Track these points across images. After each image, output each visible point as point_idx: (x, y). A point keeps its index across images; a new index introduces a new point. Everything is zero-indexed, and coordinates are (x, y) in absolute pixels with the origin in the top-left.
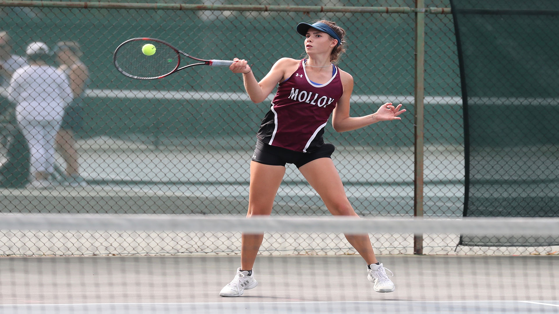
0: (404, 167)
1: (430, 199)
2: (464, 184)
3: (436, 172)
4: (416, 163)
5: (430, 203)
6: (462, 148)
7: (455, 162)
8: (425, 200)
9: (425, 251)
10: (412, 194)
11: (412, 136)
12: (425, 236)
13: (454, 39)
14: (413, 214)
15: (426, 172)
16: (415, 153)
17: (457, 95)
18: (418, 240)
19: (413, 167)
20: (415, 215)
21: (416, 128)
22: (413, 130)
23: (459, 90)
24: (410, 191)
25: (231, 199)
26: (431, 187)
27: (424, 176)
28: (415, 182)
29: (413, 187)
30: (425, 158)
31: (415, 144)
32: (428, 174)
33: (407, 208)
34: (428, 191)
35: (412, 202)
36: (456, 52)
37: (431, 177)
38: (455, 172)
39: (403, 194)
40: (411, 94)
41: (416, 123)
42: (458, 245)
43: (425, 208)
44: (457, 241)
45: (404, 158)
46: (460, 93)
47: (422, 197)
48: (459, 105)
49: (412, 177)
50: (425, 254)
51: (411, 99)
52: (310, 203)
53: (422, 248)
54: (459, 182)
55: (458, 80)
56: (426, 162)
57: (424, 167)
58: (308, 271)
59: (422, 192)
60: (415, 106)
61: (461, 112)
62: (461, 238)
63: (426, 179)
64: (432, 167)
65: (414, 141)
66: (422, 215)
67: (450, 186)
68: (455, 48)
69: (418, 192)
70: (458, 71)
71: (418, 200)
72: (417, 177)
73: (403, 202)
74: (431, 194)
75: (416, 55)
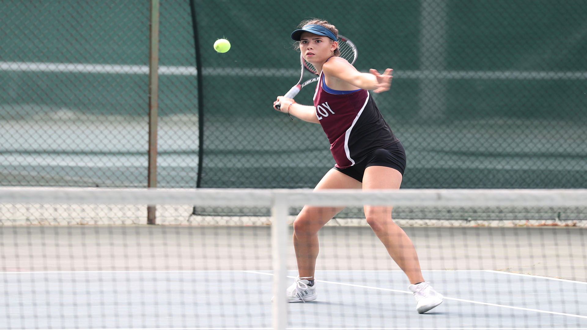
0: (138, 137)
1: (164, 168)
2: (198, 153)
3: (170, 142)
4: (150, 133)
5: (164, 173)
6: (196, 119)
7: (189, 133)
8: (159, 170)
9: (158, 221)
10: (146, 164)
11: (146, 107)
12: (158, 207)
13: (189, 9)
14: (146, 184)
15: (160, 142)
16: (150, 124)
17: (191, 65)
18: (151, 211)
19: (147, 137)
20: (149, 186)
21: (150, 98)
22: (147, 101)
23: (194, 60)
24: (143, 162)
26: (165, 157)
27: (158, 147)
28: (149, 153)
29: (147, 157)
30: (159, 128)
31: (149, 115)
32: (162, 144)
33: (141, 178)
34: (161, 161)
35: (146, 173)
36: (191, 23)
37: (165, 147)
38: (189, 142)
39: (137, 164)
40: (145, 64)
41: (150, 93)
42: (191, 215)
43: (159, 178)
44: (191, 210)
45: (138, 128)
46: (195, 64)
47: (156, 167)
48: (193, 76)
49: (146, 147)
50: (158, 225)
51: (145, 69)
52: (43, 174)
53: (155, 218)
54: (193, 152)
55: (193, 51)
56: (160, 133)
57: (158, 137)
59: (155, 162)
60: (149, 76)
61: (195, 83)
62: (194, 208)
63: (159, 149)
64: (166, 137)
65: (147, 111)
66: (155, 186)
67: (184, 157)
68: (190, 19)
69: (152, 162)
70: (192, 41)
71: (152, 170)
72: (152, 148)
73: (136, 173)
74: (164, 164)
75: (150, 26)
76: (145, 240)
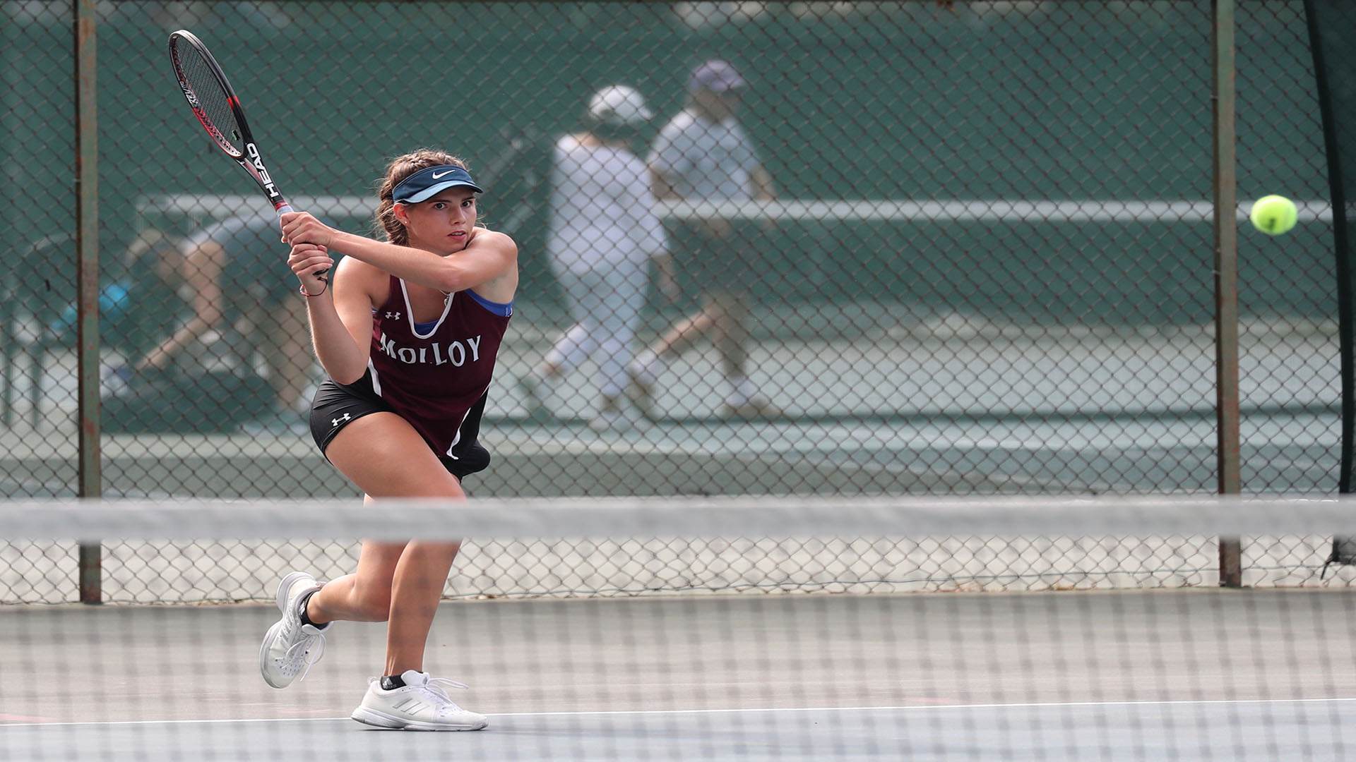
0: (1190, 375)
1: (1257, 450)
2: (1340, 412)
3: (1270, 385)
4: (1219, 364)
5: (1258, 462)
6: (1332, 326)
7: (1317, 362)
8: (1244, 454)
9: (1248, 579)
10: (1212, 440)
11: (1209, 299)
12: (1246, 541)
13: (1308, 60)
14: (1215, 489)
15: (1245, 386)
16: (1218, 341)
17: (1318, 196)
18: (1229, 552)
19: (1212, 375)
20: (1221, 490)
21: (1217, 279)
22: (1211, 285)
23: (1323, 185)
24: (1206, 434)
25: (771, 459)
26: (1258, 421)
27: (1242, 397)
28: (1219, 411)
29: (1214, 423)
30: (1241, 352)
31: (1218, 319)
32: (1250, 390)
33: (1202, 475)
34: (1251, 433)
35: (1213, 461)
36: (1315, 94)
37: (1259, 398)
38: (1317, 385)
39: (1191, 441)
40: (1204, 197)
41: (1217, 267)
42: (1327, 563)
43: (1245, 474)
44: (1327, 552)
45: (1191, 352)
46: (1327, 192)
47: (1237, 447)
48: (1323, 222)
49: (1212, 398)
50: (1247, 587)
51: (1204, 210)
52: (963, 466)
53: (1240, 571)
54: (1328, 409)
55: (1321, 162)
56: (1245, 363)
57: (1241, 374)
58: (978, 630)
59: (1236, 434)
60: (1216, 225)
61: (1330, 239)
62: (1336, 545)
63: (1244, 402)
64: (1260, 374)
65: (1213, 311)
66: (1237, 490)
67: (1305, 420)
68: (1311, 83)
69: (1227, 435)
70: (1320, 138)
71: (1228, 455)
72: (1225, 399)
73: (1190, 461)
74: (1258, 440)
75: (1215, 101)
76: (1203, 625)
